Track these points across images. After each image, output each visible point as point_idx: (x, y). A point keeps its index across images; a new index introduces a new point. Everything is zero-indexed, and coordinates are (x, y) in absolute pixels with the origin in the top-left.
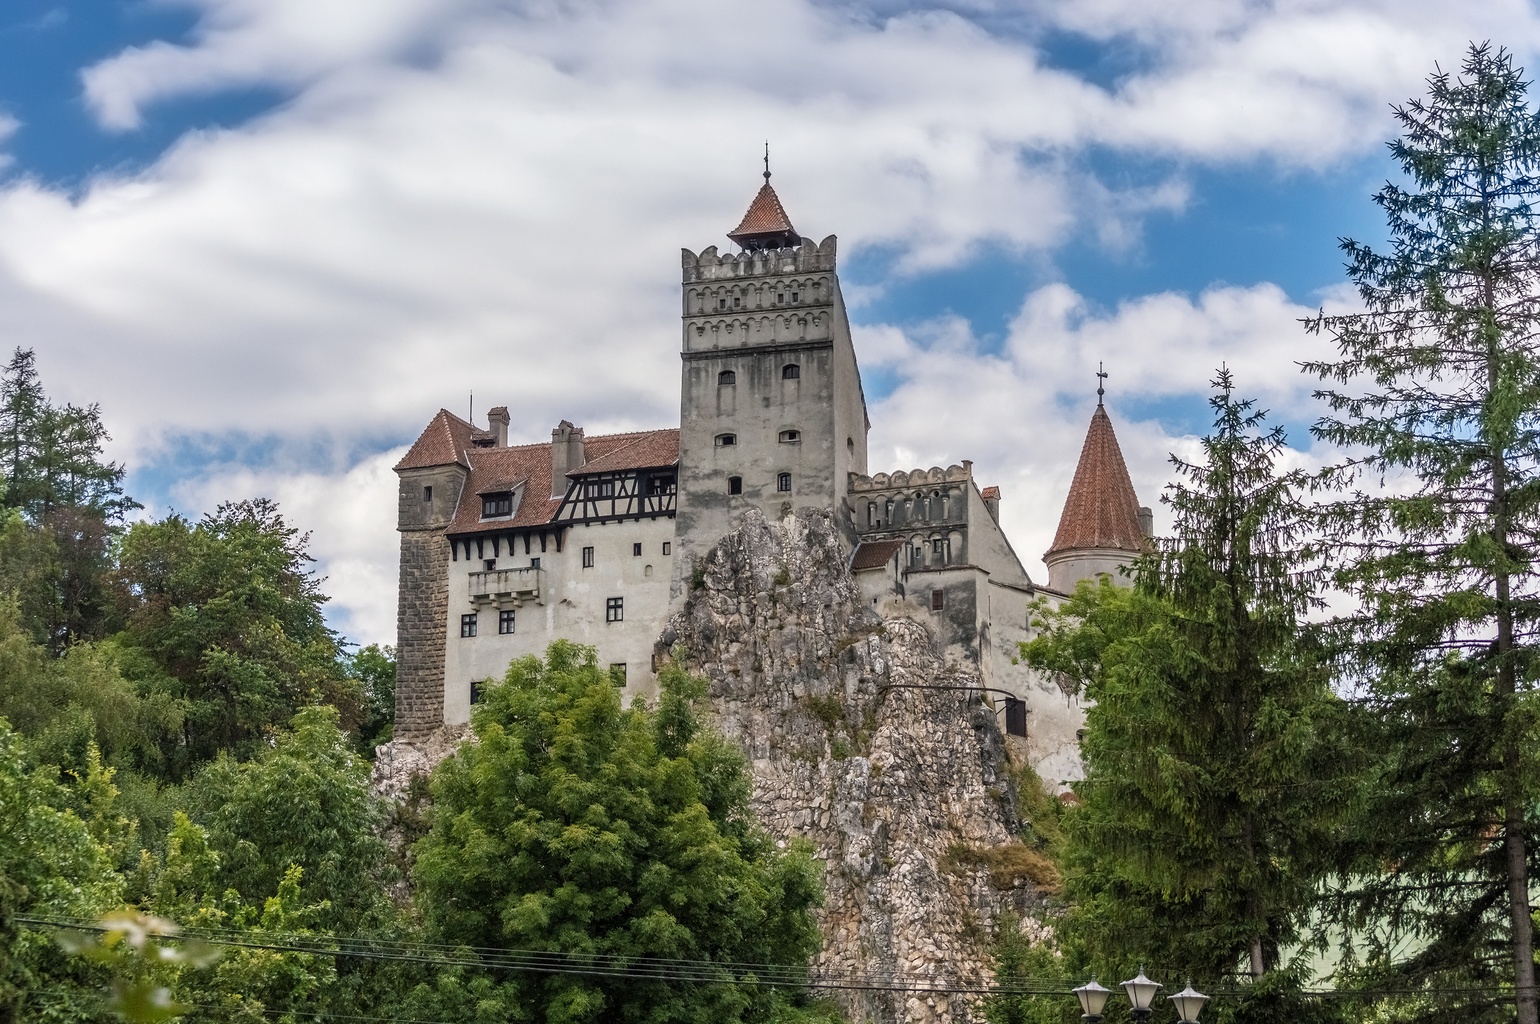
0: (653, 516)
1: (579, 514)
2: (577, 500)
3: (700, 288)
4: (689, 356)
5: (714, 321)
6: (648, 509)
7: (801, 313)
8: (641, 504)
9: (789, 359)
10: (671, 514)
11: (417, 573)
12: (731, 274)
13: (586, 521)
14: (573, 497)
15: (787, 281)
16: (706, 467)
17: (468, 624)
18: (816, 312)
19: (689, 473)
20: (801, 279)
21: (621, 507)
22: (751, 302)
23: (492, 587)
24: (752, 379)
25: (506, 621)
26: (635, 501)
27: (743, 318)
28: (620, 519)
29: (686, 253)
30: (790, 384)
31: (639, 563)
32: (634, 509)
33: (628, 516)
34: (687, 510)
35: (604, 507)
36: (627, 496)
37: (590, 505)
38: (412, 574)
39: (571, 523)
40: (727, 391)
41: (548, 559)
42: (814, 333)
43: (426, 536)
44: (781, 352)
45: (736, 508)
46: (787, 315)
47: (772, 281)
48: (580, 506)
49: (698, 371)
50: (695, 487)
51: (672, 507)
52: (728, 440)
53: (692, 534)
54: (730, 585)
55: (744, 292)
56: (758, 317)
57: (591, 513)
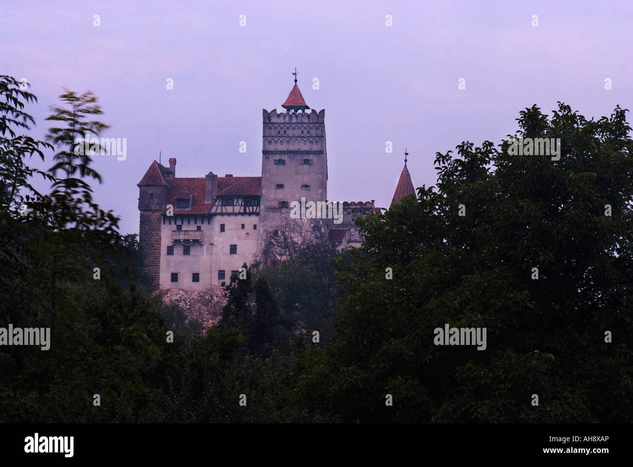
0: (250, 214)
1: (219, 211)
3: (270, 126)
4: (265, 153)
5: (276, 139)
6: (248, 211)
7: (311, 139)
8: (245, 210)
9: (306, 157)
10: (257, 214)
11: (147, 227)
12: (283, 121)
13: (222, 214)
14: (217, 204)
15: (305, 126)
16: (272, 196)
17: (170, 251)
18: (317, 139)
19: (265, 199)
20: (311, 125)
21: (237, 209)
22: (290, 132)
23: (182, 237)
24: (292, 163)
25: (187, 252)
26: (243, 207)
27: (287, 139)
28: (236, 214)
29: (265, 111)
30: (306, 167)
31: (243, 232)
32: (242, 211)
33: (239, 214)
34: (264, 213)
35: (229, 209)
36: (239, 205)
37: (223, 207)
38: (145, 228)
39: (216, 214)
40: (281, 167)
41: (204, 227)
42: (316, 147)
43: (151, 213)
44: (303, 154)
45: (284, 213)
46: (305, 139)
47: (299, 126)
48: (220, 207)
49: (268, 158)
50: (268, 204)
51: (258, 211)
52: (280, 186)
53: (266, 222)
54: (283, 245)
55: (288, 128)
56: (294, 139)
57: (224, 211)
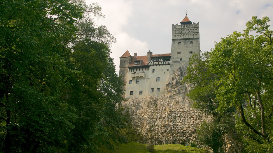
0: (166, 64)
1: (152, 64)
2: (152, 62)
3: (175, 30)
4: (173, 40)
5: (178, 35)
6: (165, 63)
7: (193, 34)
8: (164, 63)
9: (191, 41)
10: (169, 64)
11: (122, 74)
12: (181, 28)
13: (153, 65)
14: (151, 61)
15: (191, 29)
16: (176, 57)
17: (131, 82)
18: (196, 34)
19: (172, 58)
20: (193, 29)
21: (160, 63)
22: (184, 32)
23: (136, 75)
24: (184, 43)
25: (138, 81)
26: (163, 62)
27: (183, 34)
28: (160, 65)
29: (173, 25)
30: (191, 44)
31: (163, 72)
32: (162, 63)
33: (161, 64)
34: (172, 63)
35: (157, 63)
36: (161, 61)
37: (154, 62)
38: (121, 74)
39: (151, 65)
40: (180, 45)
41: (146, 71)
42: (195, 37)
43: (124, 68)
44: (189, 39)
45: (181, 63)
46: (190, 34)
47: (188, 29)
48: (152, 63)
49: (174, 42)
50: (173, 60)
51: (169, 63)
52: (179, 53)
53: (173, 67)
54: (181, 75)
55: (183, 30)
56: (185, 34)
57: (154, 64)
